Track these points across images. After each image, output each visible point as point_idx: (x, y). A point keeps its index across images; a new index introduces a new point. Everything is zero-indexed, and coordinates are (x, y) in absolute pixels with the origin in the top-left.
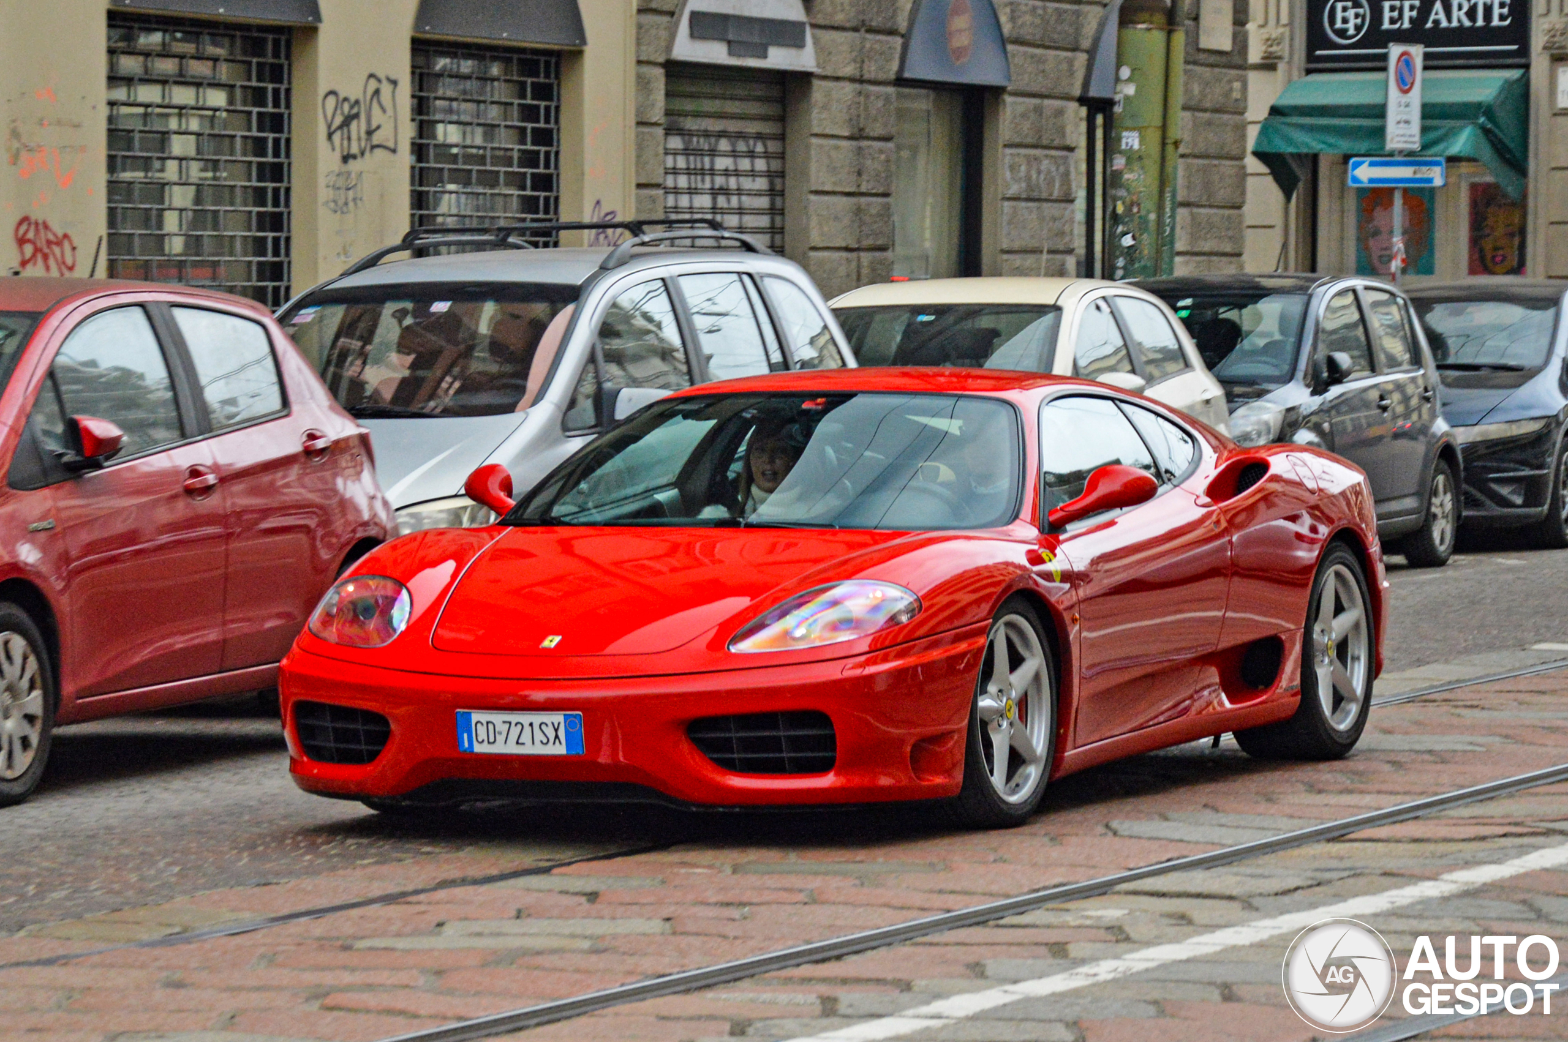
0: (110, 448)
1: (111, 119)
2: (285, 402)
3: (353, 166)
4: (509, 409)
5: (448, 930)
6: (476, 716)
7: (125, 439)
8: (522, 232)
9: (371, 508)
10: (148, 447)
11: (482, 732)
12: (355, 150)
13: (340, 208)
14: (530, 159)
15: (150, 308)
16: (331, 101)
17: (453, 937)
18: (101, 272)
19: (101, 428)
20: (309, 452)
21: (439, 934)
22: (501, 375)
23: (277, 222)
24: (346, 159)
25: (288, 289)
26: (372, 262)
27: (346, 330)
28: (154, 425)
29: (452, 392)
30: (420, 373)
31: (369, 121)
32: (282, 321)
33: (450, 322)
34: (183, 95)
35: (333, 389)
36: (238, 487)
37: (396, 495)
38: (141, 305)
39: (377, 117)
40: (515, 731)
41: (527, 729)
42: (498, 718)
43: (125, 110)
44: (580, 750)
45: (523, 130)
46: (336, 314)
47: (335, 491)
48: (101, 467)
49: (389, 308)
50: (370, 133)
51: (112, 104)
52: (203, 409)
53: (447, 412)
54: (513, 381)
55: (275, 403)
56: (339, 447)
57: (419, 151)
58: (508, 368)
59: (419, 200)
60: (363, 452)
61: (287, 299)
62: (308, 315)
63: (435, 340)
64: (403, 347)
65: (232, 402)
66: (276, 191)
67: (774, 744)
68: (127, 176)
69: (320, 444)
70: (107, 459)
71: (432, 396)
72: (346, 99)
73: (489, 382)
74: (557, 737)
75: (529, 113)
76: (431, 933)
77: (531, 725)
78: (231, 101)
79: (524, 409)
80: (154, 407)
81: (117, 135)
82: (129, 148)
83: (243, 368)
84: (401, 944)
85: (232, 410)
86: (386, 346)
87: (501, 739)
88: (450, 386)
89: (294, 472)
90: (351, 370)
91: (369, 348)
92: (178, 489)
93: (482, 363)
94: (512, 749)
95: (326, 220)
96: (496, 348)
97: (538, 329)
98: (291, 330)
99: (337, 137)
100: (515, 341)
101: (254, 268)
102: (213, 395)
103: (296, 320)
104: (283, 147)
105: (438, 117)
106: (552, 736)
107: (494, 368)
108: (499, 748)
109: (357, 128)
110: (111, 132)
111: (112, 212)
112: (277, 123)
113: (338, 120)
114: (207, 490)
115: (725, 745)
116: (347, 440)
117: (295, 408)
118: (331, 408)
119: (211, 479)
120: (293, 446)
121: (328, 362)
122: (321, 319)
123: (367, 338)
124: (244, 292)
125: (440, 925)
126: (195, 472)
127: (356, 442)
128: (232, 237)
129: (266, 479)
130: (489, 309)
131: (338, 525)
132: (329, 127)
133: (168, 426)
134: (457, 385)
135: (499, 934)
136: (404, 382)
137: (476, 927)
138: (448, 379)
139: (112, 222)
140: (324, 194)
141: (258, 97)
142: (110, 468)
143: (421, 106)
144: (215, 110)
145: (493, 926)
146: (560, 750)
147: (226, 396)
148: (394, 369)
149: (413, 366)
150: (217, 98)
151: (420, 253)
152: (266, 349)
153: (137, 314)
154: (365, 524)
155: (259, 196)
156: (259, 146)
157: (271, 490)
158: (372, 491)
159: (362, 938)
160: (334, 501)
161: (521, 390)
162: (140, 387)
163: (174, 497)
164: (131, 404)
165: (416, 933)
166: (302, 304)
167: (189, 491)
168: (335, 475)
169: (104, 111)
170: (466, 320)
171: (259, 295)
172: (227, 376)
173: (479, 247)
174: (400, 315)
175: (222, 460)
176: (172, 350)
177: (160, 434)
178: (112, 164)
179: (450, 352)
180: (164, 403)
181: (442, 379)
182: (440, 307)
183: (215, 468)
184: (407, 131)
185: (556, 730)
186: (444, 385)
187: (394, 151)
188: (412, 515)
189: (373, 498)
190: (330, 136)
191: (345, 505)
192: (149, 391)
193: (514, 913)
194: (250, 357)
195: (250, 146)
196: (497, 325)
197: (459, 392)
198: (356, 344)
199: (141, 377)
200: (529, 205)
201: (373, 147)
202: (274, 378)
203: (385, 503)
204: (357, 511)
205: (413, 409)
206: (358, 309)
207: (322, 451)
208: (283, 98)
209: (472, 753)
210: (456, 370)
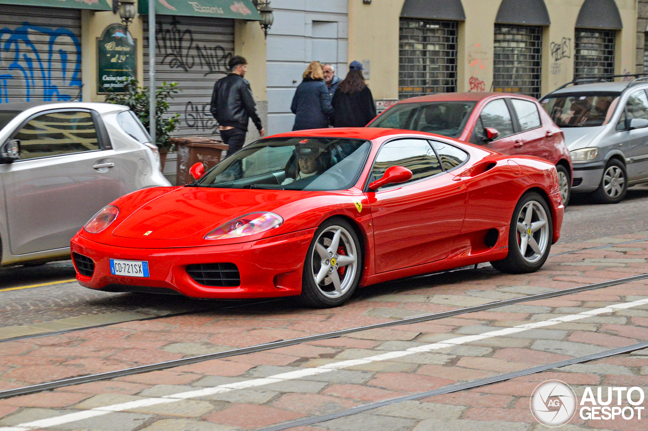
0: (495, 136)
1: (495, 51)
2: (541, 123)
3: (559, 62)
4: (600, 125)
5: (586, 261)
6: (116, 261)
7: (499, 133)
8: (604, 78)
9: (563, 151)
10: (504, 135)
11: (117, 266)
12: (559, 57)
13: (555, 73)
14: (606, 59)
15: (506, 99)
16: (553, 45)
17: (587, 262)
18: (492, 91)
19: (493, 131)
20: (547, 137)
21: (583, 262)
22: (599, 116)
23: (537, 77)
24: (557, 60)
25: (540, 94)
26: (564, 87)
27: (557, 104)
28: (506, 130)
29: (585, 121)
30: (577, 116)
31: (563, 50)
32: (540, 102)
33: (584, 102)
34: (513, 45)
35: (553, 119)
36: (528, 146)
37: (570, 147)
38: (503, 99)
39: (565, 49)
40: (127, 267)
41: (131, 267)
42: (122, 262)
43: (498, 49)
44: (148, 275)
45: (604, 51)
46: (554, 100)
47: (553, 146)
48: (492, 141)
49: (569, 99)
50: (563, 53)
51: (495, 47)
52: (519, 126)
53: (584, 126)
54: (602, 117)
55: (538, 124)
56: (555, 135)
57: (577, 57)
58: (601, 114)
59: (576, 70)
60: (561, 136)
61: (540, 97)
62: (546, 101)
63: (580, 107)
64: (572, 109)
65: (526, 124)
66: (538, 69)
67: (218, 275)
68: (498, 66)
69: (550, 134)
70: (494, 138)
71: (579, 122)
72: (557, 44)
73: (595, 118)
74: (140, 270)
75: (606, 47)
76: (581, 261)
77: (132, 265)
78: (526, 45)
79: (605, 125)
80: (506, 125)
81: (497, 56)
82: (499, 58)
83: (529, 115)
84: (573, 264)
85: (526, 126)
86: (567, 109)
87: (123, 270)
88: (584, 119)
89: (542, 142)
90: (558, 115)
91: (562, 109)
92: (512, 146)
93: (593, 113)
94: (126, 274)
95: (551, 77)
96: (597, 109)
97: (609, 104)
98: (542, 105)
99: (554, 54)
100: (603, 107)
101: (531, 89)
102: (522, 122)
103: (544, 102)
104: (540, 57)
105: (582, 48)
106: (138, 269)
107: (596, 114)
108: (122, 274)
109: (560, 52)
110: (495, 54)
111: (494, 75)
112: (538, 51)
113: (555, 50)
114: (520, 146)
115: (200, 275)
116: (557, 133)
117: (544, 125)
118: (553, 125)
119: (521, 144)
120: (543, 135)
121: (552, 113)
122: (549, 102)
123: (562, 107)
124: (529, 95)
125: (583, 259)
126: (517, 142)
127: (559, 134)
128: (526, 81)
129: (535, 144)
130: (595, 99)
131: (555, 156)
132: (552, 51)
133: (510, 130)
134: (586, 119)
135: (599, 262)
136: (572, 118)
137: (593, 260)
138: (584, 117)
139: (494, 78)
140: (550, 69)
141: (533, 44)
142: (495, 141)
143: (577, 45)
144: (522, 48)
145: (598, 260)
146: (141, 275)
147: (525, 122)
148: (569, 114)
149: (574, 114)
150: (522, 45)
151: (576, 84)
152: (536, 109)
153: (502, 101)
154: (563, 155)
155: (533, 70)
156: (533, 57)
157: (536, 146)
158: (564, 147)
159: (563, 262)
160: (554, 150)
161: (604, 120)
162: (502, 120)
163: (512, 148)
164: (500, 124)
165: (577, 261)
166: (545, 98)
167: (516, 147)
168: (554, 143)
169: (493, 49)
170: (589, 101)
171: (533, 95)
172: (525, 117)
173: (592, 82)
174: (572, 100)
175: (524, 139)
176: (511, 111)
177: (507, 132)
178: (495, 63)
179: (584, 110)
180: (509, 124)
181: (582, 118)
182: (582, 98)
183: (522, 141)
184: (573, 52)
185: (140, 268)
186: (583, 119)
187: (569, 57)
188: (575, 153)
189: (564, 148)
190: (552, 54)
191: (557, 150)
192: (504, 121)
193: (603, 257)
194: (532, 112)
195: (531, 57)
196: (598, 103)
197: (587, 120)
198: (559, 108)
199: (502, 117)
200: (606, 71)
201: (564, 57)
202: (538, 117)
203: (567, 150)
204: (560, 152)
205: (574, 125)
206: (560, 99)
207: (550, 136)
208: (540, 44)
209: (115, 275)
210: (586, 115)
